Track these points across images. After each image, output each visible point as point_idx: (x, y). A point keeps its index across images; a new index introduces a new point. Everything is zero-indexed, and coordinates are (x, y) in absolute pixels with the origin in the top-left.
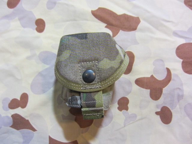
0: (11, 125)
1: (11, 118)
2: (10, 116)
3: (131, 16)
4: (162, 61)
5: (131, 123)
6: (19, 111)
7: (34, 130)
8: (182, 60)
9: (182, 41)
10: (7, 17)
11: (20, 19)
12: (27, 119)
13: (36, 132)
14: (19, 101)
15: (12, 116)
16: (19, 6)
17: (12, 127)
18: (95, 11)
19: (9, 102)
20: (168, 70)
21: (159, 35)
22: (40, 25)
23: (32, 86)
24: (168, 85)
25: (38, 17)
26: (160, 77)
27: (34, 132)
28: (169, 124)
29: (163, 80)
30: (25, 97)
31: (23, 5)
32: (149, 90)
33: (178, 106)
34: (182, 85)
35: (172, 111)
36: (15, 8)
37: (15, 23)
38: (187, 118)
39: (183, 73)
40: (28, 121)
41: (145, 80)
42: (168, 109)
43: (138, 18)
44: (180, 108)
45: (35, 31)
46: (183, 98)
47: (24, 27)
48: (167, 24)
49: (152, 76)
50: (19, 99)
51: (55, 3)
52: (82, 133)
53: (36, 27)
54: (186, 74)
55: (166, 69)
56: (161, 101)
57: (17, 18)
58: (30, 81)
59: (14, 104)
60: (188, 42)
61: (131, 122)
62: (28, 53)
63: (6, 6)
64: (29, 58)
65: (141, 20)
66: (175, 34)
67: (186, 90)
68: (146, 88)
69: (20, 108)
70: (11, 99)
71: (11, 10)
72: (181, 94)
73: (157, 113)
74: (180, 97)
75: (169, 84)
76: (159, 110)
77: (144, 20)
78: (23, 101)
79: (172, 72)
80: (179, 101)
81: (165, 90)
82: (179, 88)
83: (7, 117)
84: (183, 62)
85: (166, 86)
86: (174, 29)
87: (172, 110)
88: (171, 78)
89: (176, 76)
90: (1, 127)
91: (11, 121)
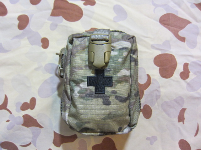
1: (23, 118)
2: (22, 116)
6: (29, 112)
7: (41, 127)
8: (159, 68)
9: (159, 53)
10: (18, 37)
11: (28, 38)
12: (35, 118)
13: (43, 128)
14: (29, 104)
15: (23, 116)
16: (27, 28)
17: (23, 125)
18: (88, 31)
19: (21, 105)
20: (148, 76)
21: (140, 48)
22: (45, 43)
23: (40, 91)
25: (43, 36)
26: (142, 81)
27: (41, 129)
28: (149, 119)
29: (145, 84)
30: (33, 100)
31: (31, 27)
33: (156, 104)
34: (159, 87)
36: (24, 30)
37: (25, 42)
38: (164, 113)
40: (36, 120)
42: (149, 106)
44: (158, 106)
45: (42, 48)
46: (160, 98)
47: (32, 44)
48: (146, 39)
50: (29, 102)
51: (57, 26)
53: (42, 44)
54: (163, 78)
55: (146, 75)
57: (26, 37)
58: (38, 87)
59: (25, 107)
60: (163, 53)
62: (36, 66)
63: (17, 28)
64: (36, 69)
66: (153, 47)
67: (163, 91)
69: (29, 110)
70: (22, 103)
71: (21, 31)
72: (158, 94)
74: (158, 97)
75: (149, 87)
78: (32, 104)
79: (152, 77)
80: (157, 100)
81: (146, 92)
82: (157, 90)
83: (19, 117)
84: (160, 70)
85: (147, 88)
86: (152, 43)
87: (152, 107)
88: (151, 82)
89: (155, 80)
90: (14, 126)
91: (22, 120)
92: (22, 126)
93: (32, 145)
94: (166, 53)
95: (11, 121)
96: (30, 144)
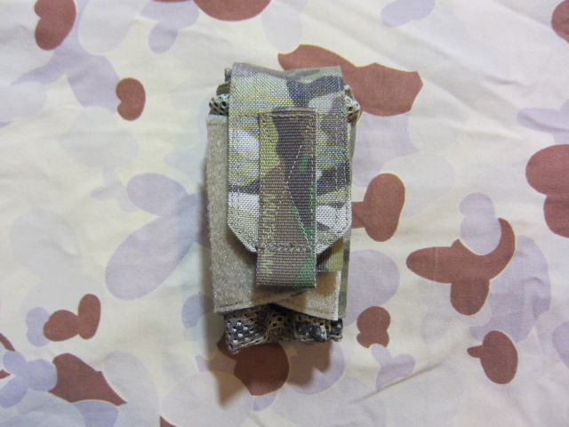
0: (52, 387)
1: (54, 365)
2: (50, 360)
3: (394, 71)
4: (487, 199)
5: (398, 382)
6: (75, 346)
7: (118, 401)
8: (543, 197)
9: (546, 141)
10: (35, 74)
11: (73, 81)
12: (97, 369)
13: (122, 406)
14: (75, 316)
15: (57, 361)
16: (68, 41)
17: (53, 391)
18: (288, 56)
19: (47, 320)
20: (505, 226)
21: (477, 123)
22: (131, 98)
23: (112, 274)
24: (505, 269)
25: (123, 75)
26: (483, 246)
27: (118, 407)
28: (507, 384)
29: (489, 256)
30: (91, 307)
31: (81, 38)
32: (448, 285)
33: (534, 332)
34: (545, 268)
35: (517, 346)
36: (59, 48)
37: (59, 96)
38: (561, 366)
39: (549, 232)
40: (100, 374)
41: (437, 256)
42: (506, 338)
43: (415, 75)
44: (541, 337)
45: (118, 116)
46: (547, 309)
47: (84, 103)
48: (501, 90)
49: (457, 244)
50: (76, 312)
51: (173, 34)
52: (256, 409)
53: (118, 102)
54: (557, 237)
55: (498, 222)
56: (484, 318)
57: (64, 77)
58: (104, 260)
59: (59, 326)
60: (562, 141)
61: (399, 379)
62: (97, 181)
63: (33, 41)
64: (98, 194)
65: (424, 80)
66: (525, 119)
68: (440, 280)
69: (78, 338)
70: (51, 313)
71: (48, 55)
72: (542, 295)
73: (473, 352)
74: (541, 305)
75: (508, 266)
76: (479, 343)
77: (434, 79)
78: (85, 319)
79: (517, 232)
80: (536, 317)
81: (496, 284)
82: (536, 279)
83: (42, 362)
84: (547, 202)
85: (498, 272)
86: (521, 104)
87: (517, 341)
88: (514, 249)
89: (529, 242)
90: (24, 393)
91: (52, 374)
92: (51, 395)
95: (12, 377)
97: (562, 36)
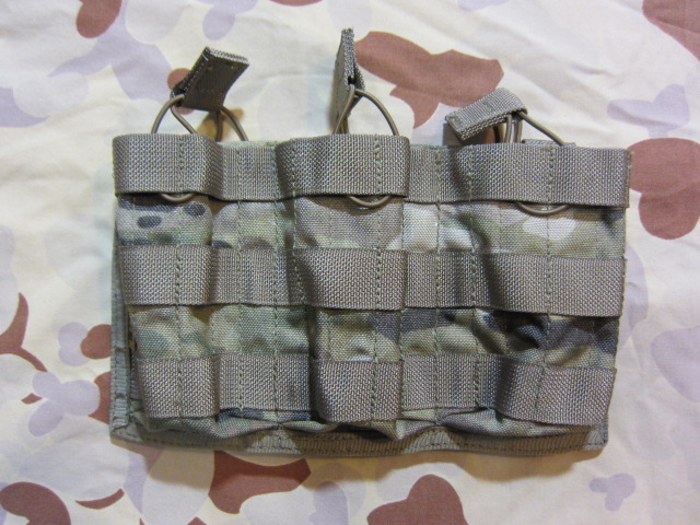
0: (93, 410)
1: (96, 385)
2: (91, 379)
3: (472, 59)
8: (639, 195)
10: (76, 64)
11: (119, 71)
15: (98, 381)
16: (114, 29)
17: (93, 416)
19: (84, 336)
21: (564, 115)
25: (175, 65)
31: (130, 25)
33: (630, 342)
34: (641, 272)
36: (103, 36)
37: (104, 85)
38: (662, 380)
39: (646, 234)
43: (496, 63)
44: (638, 348)
46: (645, 317)
47: (131, 95)
48: (589, 81)
51: (230, 20)
54: (655, 239)
57: (109, 67)
60: (656, 134)
63: (74, 28)
65: (505, 69)
66: (616, 111)
67: (657, 289)
70: (89, 328)
71: (92, 42)
72: (638, 301)
74: (638, 312)
77: (516, 68)
80: (632, 325)
82: (631, 284)
83: (82, 384)
84: (643, 202)
86: (612, 95)
90: (61, 418)
91: (93, 396)
92: (93, 421)
93: (125, 499)
94: (671, 135)
95: (44, 400)
96: (119, 494)
97: (655, 23)
